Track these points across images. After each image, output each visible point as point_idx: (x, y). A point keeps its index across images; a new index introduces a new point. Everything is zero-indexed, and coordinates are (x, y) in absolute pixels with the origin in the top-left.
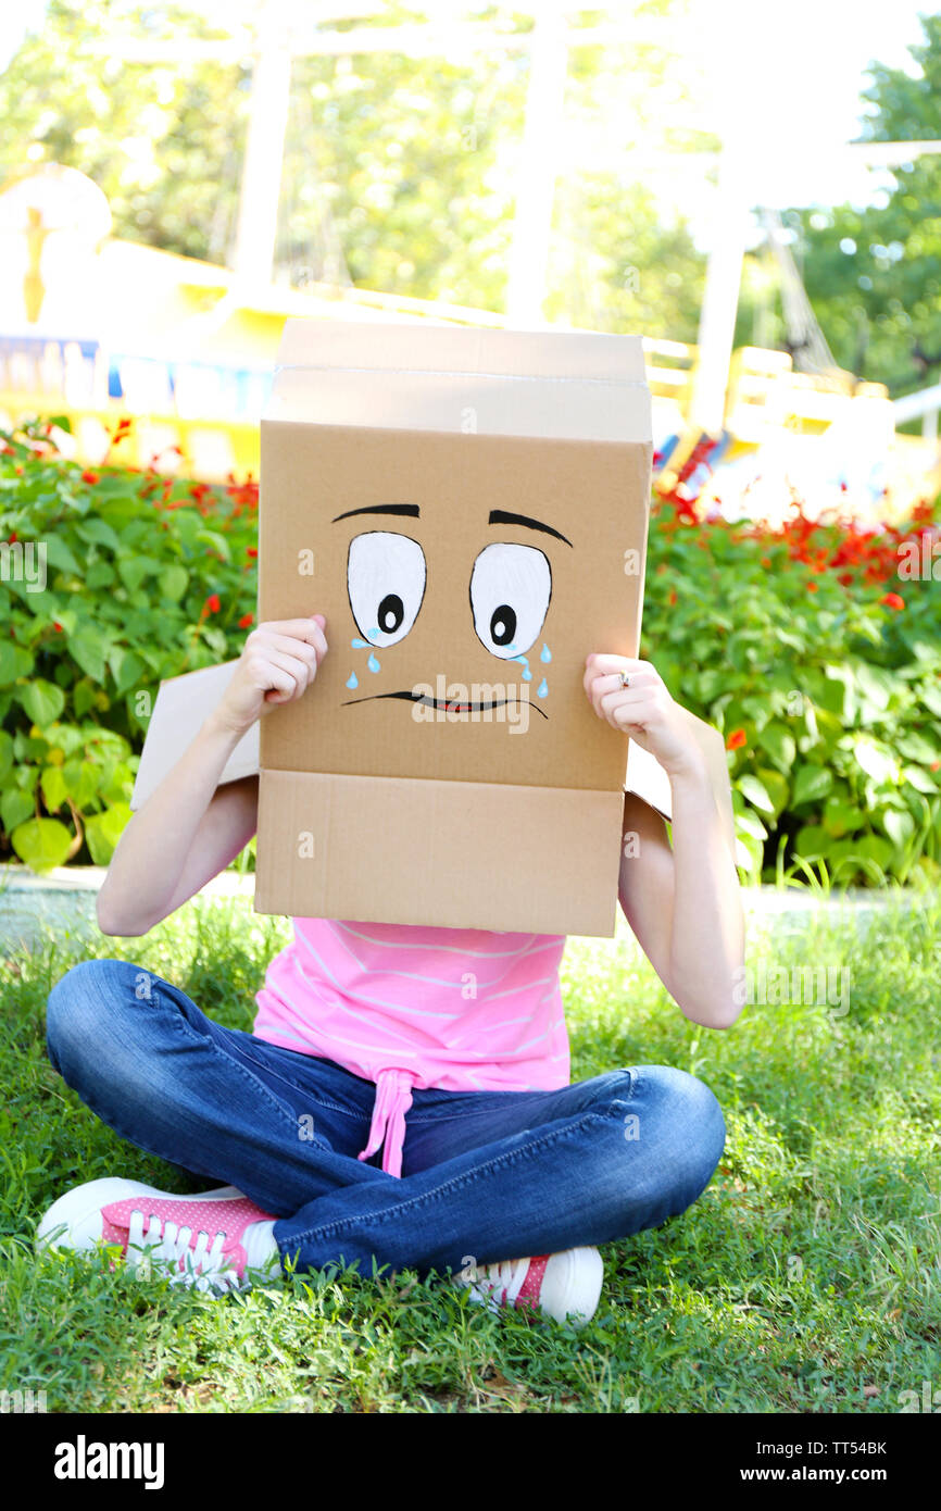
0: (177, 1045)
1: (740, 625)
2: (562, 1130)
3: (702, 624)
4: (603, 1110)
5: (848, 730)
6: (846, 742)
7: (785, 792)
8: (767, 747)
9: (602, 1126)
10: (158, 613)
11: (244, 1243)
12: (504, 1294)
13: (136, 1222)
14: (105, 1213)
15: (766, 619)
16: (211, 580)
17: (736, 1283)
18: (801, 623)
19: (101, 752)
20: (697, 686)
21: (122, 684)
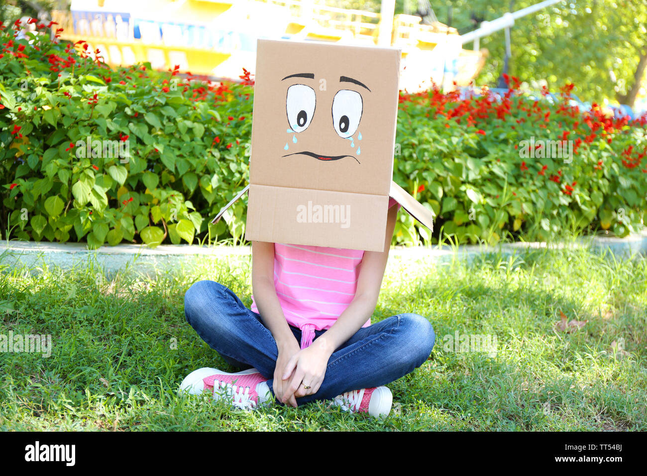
0: (235, 312)
1: (420, 143)
2: (375, 339)
3: (406, 142)
4: (388, 332)
5: (463, 183)
6: (463, 188)
7: (439, 207)
8: (432, 191)
9: (389, 337)
10: (193, 143)
11: (257, 390)
12: (355, 407)
13: (216, 384)
14: (204, 380)
15: (431, 140)
16: (214, 130)
17: (439, 401)
18: (445, 142)
19: (175, 200)
20: (405, 167)
21: (181, 172)
